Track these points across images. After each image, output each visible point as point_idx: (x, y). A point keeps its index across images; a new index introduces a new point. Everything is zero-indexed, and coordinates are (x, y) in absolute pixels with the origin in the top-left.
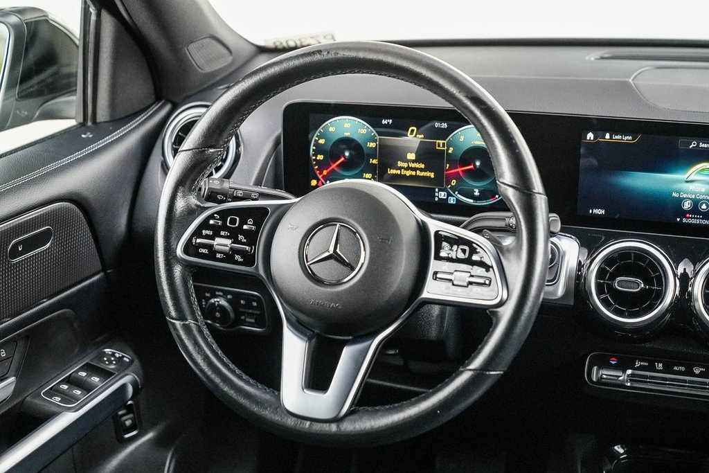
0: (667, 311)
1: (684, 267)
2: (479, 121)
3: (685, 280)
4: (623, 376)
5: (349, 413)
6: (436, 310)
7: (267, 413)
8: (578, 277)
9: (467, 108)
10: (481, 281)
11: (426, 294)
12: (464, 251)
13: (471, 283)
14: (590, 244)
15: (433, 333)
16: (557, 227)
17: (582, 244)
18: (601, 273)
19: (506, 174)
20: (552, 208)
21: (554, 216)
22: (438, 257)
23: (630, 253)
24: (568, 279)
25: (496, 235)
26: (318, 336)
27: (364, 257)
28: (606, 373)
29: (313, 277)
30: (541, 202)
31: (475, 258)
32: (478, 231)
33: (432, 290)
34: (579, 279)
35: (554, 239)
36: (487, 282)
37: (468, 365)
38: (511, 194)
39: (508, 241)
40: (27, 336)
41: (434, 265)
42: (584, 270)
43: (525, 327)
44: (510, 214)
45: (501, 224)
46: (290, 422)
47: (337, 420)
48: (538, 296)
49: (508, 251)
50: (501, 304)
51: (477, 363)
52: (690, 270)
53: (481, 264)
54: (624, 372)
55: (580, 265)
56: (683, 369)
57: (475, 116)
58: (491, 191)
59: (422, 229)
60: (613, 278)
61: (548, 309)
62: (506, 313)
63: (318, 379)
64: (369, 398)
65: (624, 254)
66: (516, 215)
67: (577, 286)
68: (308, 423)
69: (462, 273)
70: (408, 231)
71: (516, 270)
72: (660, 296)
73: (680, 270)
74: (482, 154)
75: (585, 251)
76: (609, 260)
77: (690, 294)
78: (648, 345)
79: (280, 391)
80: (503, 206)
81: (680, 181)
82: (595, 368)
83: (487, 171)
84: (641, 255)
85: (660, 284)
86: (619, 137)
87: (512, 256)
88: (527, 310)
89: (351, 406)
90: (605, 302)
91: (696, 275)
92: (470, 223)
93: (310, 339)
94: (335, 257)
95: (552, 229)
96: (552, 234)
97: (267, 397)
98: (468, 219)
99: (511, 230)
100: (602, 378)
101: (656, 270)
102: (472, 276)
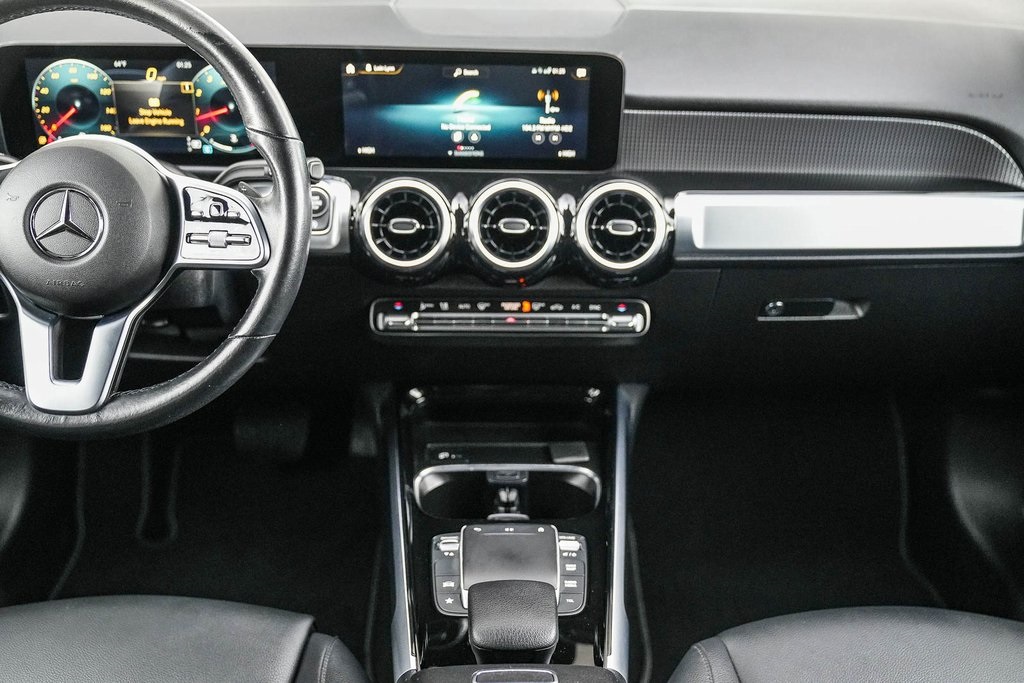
0: (447, 249)
1: (459, 201)
2: (217, 60)
3: (459, 215)
4: (409, 321)
5: (106, 403)
6: (200, 275)
7: (12, 413)
8: (352, 223)
9: (201, 46)
10: (241, 239)
11: (180, 260)
12: (218, 208)
13: (229, 243)
14: (361, 186)
15: (200, 300)
16: (320, 171)
17: (353, 187)
18: (375, 217)
19: (255, 120)
20: (309, 152)
21: (316, 161)
22: (190, 218)
23: (402, 194)
24: (342, 226)
25: (253, 186)
26: (62, 317)
27: (104, 225)
28: (391, 320)
29: (44, 253)
30: (296, 148)
31: (231, 215)
32: (233, 184)
33: (187, 254)
34: (352, 228)
35: (321, 184)
36: (247, 240)
37: (237, 331)
38: (263, 142)
39: (267, 194)
41: (187, 227)
42: (356, 215)
43: (294, 285)
44: (264, 162)
45: (260, 174)
46: (42, 419)
47: (96, 409)
48: (303, 249)
49: (266, 204)
50: (264, 262)
51: (246, 328)
52: (464, 205)
53: (238, 220)
54: (410, 316)
55: (352, 210)
56: (467, 306)
57: (212, 55)
58: (244, 140)
59: (169, 187)
60: (387, 221)
61: (318, 261)
62: (271, 272)
63: (69, 365)
64: (133, 377)
65: (396, 194)
66: (270, 164)
67: (351, 233)
68: (63, 418)
69: (218, 232)
70: (152, 192)
71: (276, 224)
72: (436, 235)
73: (454, 207)
74: (224, 97)
75: (357, 194)
76: (382, 202)
77: (466, 230)
78: (431, 286)
79: (23, 385)
80: (256, 155)
81: (447, 112)
82: (380, 316)
83: (236, 118)
84: (414, 194)
85: (435, 222)
86: (381, 68)
87: (270, 209)
88: (293, 266)
89: (112, 388)
90: (382, 247)
91: (470, 210)
92: (224, 176)
93: (53, 323)
94: (68, 227)
95: (314, 175)
96: (313, 180)
97: (11, 394)
98: (225, 170)
99: (268, 179)
100: (388, 325)
101: (430, 208)
102: (231, 235)
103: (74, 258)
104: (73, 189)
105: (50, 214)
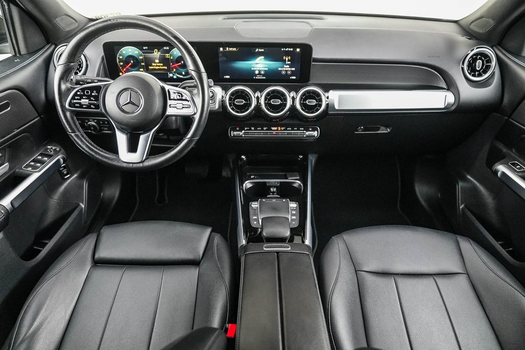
0: (253, 110)
1: (258, 94)
2: (178, 46)
3: (258, 98)
4: (241, 133)
5: (145, 160)
6: (174, 118)
7: (115, 163)
8: (222, 101)
9: (172, 41)
10: (187, 106)
11: (167, 113)
12: (179, 96)
13: (183, 108)
14: (225, 89)
15: (174, 127)
16: (212, 84)
17: (223, 89)
18: (230, 99)
19: (191, 66)
20: (209, 78)
21: (211, 80)
22: (170, 99)
23: (239, 91)
24: (219, 102)
25: (190, 89)
26: (130, 132)
27: (142, 102)
28: (236, 133)
29: (123, 111)
30: (204, 76)
31: (184, 98)
32: (184, 88)
33: (170, 111)
34: (223, 103)
35: (212, 88)
36: (189, 107)
37: (187, 136)
38: (193, 73)
39: (195, 91)
40: (9, 146)
41: (169, 102)
42: (224, 98)
43: (204, 121)
44: (194, 81)
45: (193, 85)
46: (125, 165)
47: (142, 162)
48: (208, 109)
50: (195, 114)
51: (189, 135)
53: (186, 100)
55: (223, 97)
56: (260, 129)
58: (187, 73)
59: (163, 89)
60: (234, 100)
61: (212, 113)
62: (197, 117)
63: (132, 148)
64: (153, 151)
65: (237, 92)
66: (196, 81)
68: (131, 165)
69: (179, 104)
70: (157, 91)
71: (199, 101)
72: (250, 105)
73: (256, 96)
74: (180, 58)
75: (224, 92)
76: (232, 94)
77: (260, 103)
78: (249, 122)
79: (118, 154)
80: (191, 78)
81: (253, 64)
82: (232, 132)
83: (184, 66)
84: (243, 91)
85: (250, 101)
86: (231, 49)
87: (196, 96)
88: (204, 115)
89: (147, 155)
90: (233, 109)
91: (261, 97)
92: (181, 85)
93: (127, 134)
94: (131, 102)
95: (210, 85)
96: (210, 87)
97: (114, 157)
98: (181, 84)
99: (195, 86)
100: (234, 135)
101: (248, 96)
102: (184, 105)
103: (133, 113)
104: (132, 90)
105: (125, 98)
